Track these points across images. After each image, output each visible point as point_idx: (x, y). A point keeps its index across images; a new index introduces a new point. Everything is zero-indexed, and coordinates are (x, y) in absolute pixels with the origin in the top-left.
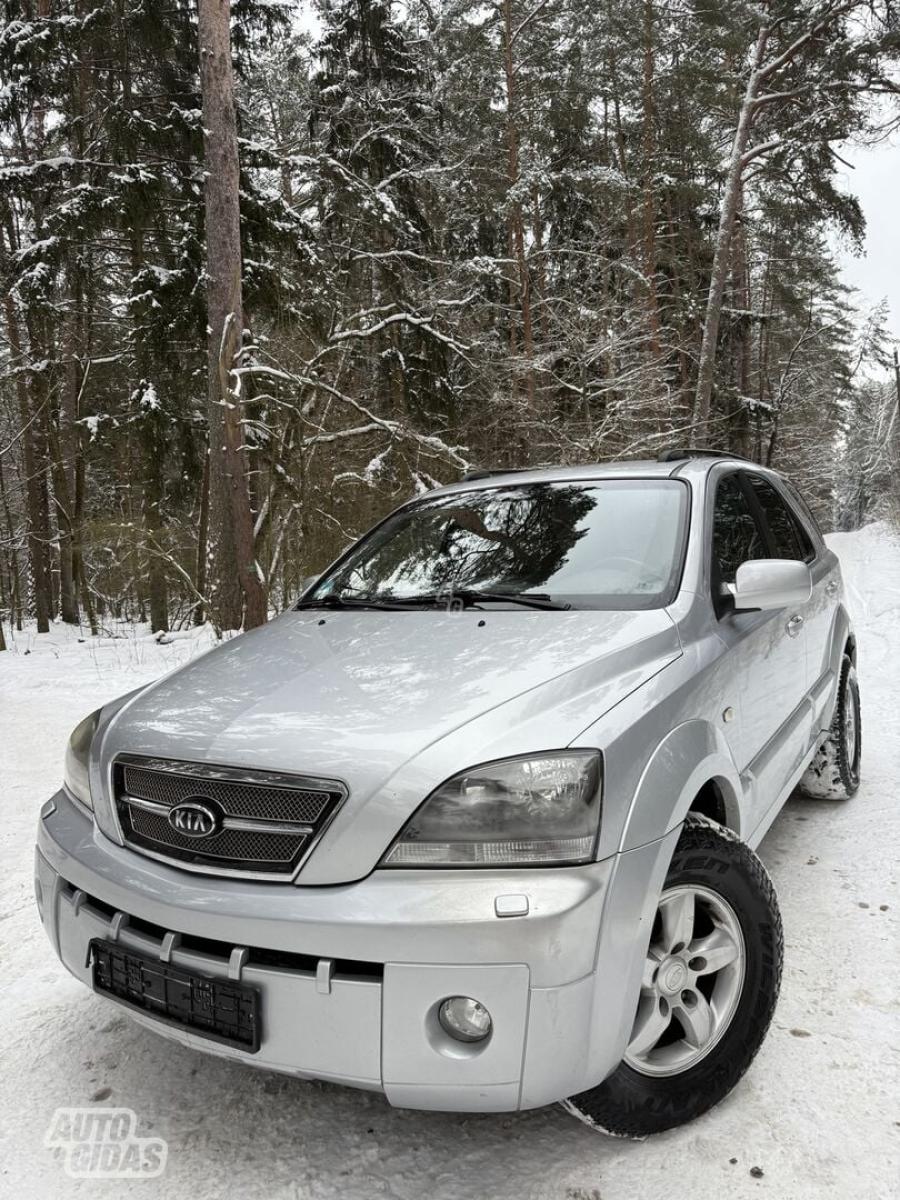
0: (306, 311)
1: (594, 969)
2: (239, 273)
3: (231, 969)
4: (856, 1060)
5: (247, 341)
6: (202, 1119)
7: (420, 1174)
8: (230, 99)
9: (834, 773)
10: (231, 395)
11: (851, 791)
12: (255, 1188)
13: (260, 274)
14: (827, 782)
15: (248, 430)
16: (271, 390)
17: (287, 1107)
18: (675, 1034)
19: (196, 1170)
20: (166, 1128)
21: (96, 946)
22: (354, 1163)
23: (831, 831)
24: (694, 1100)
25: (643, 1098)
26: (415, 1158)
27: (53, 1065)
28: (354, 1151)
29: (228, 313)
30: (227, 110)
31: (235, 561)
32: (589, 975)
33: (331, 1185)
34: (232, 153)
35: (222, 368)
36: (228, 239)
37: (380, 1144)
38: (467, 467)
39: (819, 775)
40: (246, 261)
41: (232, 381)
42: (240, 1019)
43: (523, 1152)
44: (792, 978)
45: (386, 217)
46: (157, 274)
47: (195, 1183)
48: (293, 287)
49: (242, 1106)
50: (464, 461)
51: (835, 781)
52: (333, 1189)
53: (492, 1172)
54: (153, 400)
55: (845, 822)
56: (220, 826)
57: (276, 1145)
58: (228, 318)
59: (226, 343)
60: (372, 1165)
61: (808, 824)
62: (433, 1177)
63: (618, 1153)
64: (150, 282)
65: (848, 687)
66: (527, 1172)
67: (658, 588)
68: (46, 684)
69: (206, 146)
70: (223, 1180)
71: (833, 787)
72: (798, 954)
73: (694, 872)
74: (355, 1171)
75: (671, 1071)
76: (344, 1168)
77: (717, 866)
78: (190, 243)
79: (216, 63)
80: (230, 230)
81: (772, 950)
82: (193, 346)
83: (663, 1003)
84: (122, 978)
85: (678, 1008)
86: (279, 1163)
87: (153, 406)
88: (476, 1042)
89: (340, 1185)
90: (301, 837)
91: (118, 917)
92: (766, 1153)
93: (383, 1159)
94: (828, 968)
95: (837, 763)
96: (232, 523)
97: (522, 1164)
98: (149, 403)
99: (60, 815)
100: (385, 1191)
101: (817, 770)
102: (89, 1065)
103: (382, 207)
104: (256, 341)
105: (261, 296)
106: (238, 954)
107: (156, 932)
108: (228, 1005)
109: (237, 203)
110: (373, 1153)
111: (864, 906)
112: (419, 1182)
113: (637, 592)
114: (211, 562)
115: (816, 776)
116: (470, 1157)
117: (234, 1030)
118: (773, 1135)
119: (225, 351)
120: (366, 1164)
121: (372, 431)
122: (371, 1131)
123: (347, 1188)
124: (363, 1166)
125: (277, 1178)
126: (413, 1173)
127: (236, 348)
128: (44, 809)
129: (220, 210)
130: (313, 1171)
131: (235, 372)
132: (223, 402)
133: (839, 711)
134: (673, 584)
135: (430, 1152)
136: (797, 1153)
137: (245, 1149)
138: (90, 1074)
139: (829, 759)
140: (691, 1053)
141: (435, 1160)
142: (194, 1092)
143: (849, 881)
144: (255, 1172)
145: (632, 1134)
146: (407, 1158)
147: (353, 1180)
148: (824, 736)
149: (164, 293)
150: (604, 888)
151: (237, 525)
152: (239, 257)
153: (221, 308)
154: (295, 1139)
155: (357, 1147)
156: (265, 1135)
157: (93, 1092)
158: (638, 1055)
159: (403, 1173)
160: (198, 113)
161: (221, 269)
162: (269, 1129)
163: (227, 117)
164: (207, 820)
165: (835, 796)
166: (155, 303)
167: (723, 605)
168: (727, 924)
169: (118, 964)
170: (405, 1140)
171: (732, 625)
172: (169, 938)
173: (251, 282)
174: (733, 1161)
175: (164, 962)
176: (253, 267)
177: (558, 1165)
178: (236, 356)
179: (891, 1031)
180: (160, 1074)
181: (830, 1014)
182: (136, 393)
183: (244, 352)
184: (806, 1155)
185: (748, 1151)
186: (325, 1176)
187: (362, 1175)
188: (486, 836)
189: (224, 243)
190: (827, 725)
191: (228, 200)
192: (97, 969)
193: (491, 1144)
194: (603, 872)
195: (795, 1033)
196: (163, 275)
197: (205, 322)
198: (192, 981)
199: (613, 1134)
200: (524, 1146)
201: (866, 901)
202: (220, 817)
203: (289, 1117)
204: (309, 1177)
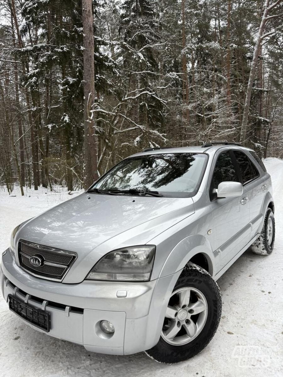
0: (115, 91)
1: (148, 314)
2: (94, 79)
3: (42, 307)
4: (246, 343)
5: (96, 101)
6: (43, 348)
7: (100, 370)
8: (91, 24)
9: (263, 247)
10: (89, 119)
11: (269, 252)
12: (52, 371)
13: (101, 80)
14: (260, 249)
15: (97, 129)
16: (104, 117)
17: (67, 346)
18: (183, 333)
19: (37, 364)
20: (32, 350)
21: (10, 297)
22: (82, 365)
23: (260, 266)
24: (187, 354)
25: (170, 352)
26: (100, 365)
27: (6, 328)
28: (83, 362)
29: (90, 92)
30: (90, 28)
31: (91, 170)
32: (146, 316)
33: (74, 371)
34: (92, 42)
35: (88, 110)
36: (90, 69)
37: (91, 360)
38: (165, 140)
39: (258, 247)
40: (97, 76)
41: (90, 114)
42: (45, 322)
43: (133, 366)
44: (233, 314)
45: (141, 61)
46: (69, 80)
47: (35, 367)
48: (111, 83)
49: (54, 345)
50: (165, 138)
51: (263, 249)
52: (74, 373)
53: (122, 371)
54: (67, 120)
55: (266, 262)
56: (42, 264)
57: (61, 358)
58: (90, 94)
59: (89, 102)
60: (87, 366)
61: (253, 262)
62: (104, 371)
63: (162, 368)
64: (67, 83)
65: (269, 219)
66: (133, 372)
67: (192, 191)
68: (33, 207)
69: (84, 39)
70: (43, 368)
71: (262, 251)
72: (237, 306)
73: (189, 283)
74: (82, 368)
75: (181, 344)
76: (79, 366)
77: (198, 282)
78: (79, 70)
79: (87, 13)
80: (91, 66)
81: (217, 308)
82: (80, 103)
83: (179, 323)
84: (16, 306)
85: (184, 325)
86: (60, 363)
87: (67, 121)
88: (110, 334)
89: (76, 372)
90: (65, 269)
91: (16, 288)
92: (209, 372)
93: (91, 365)
94: (245, 312)
95: (264, 244)
96: (91, 159)
97: (132, 369)
98: (66, 121)
99: (7, 255)
100: (89, 374)
101: (257, 246)
102: (16, 328)
103: (139, 58)
104: (99, 101)
105: (101, 87)
106: (45, 302)
107: (24, 294)
108: (42, 317)
109: (93, 57)
110: (88, 362)
111: (263, 292)
112: (100, 373)
113: (185, 191)
114: (84, 170)
115: (257, 247)
116: (117, 366)
117: (43, 325)
118: (212, 366)
119: (88, 104)
120: (85, 366)
121: (136, 129)
122: (89, 356)
123: (78, 372)
124: (84, 366)
125: (59, 368)
126: (98, 370)
127: (93, 103)
128: (3, 253)
129: (88, 60)
130: (70, 367)
131: (91, 111)
132: (88, 121)
133: (265, 227)
134: (197, 189)
135: (105, 364)
136: (218, 372)
137: (52, 358)
138: (15, 332)
139: (261, 242)
140: (188, 339)
141: (106, 366)
142: (43, 339)
143: (261, 283)
144: (53, 366)
145: (167, 363)
146: (98, 365)
147: (80, 370)
148: (259, 235)
149: (71, 86)
150: (152, 290)
151: (92, 159)
152: (94, 75)
153: (88, 91)
154: (67, 357)
155: (84, 360)
156: (59, 354)
157: (15, 337)
158: (169, 339)
159: (95, 370)
160: (82, 29)
161: (88, 78)
162: (61, 352)
163: (90, 30)
164: (39, 261)
165: (263, 254)
166: (68, 89)
167: (213, 197)
168: (202, 299)
169: (15, 302)
170: (99, 359)
171: (216, 202)
172: (28, 296)
173: (98, 82)
174: (197, 374)
175: (25, 303)
176: (98, 77)
177: (143, 371)
178: (92, 106)
179: (260, 334)
180: (35, 333)
181: (242, 327)
182: (62, 117)
183: (94, 105)
184: (221, 373)
185: (203, 371)
186: (73, 369)
187: (84, 369)
188: (117, 271)
189: (89, 70)
190: (260, 232)
191: (90, 57)
192: (10, 303)
193: (124, 362)
194: (152, 284)
195: (229, 333)
196: (71, 80)
197: (83, 95)
198: (33, 310)
199: (160, 362)
200: (134, 364)
201: (264, 290)
202: (43, 261)
203: (67, 349)
204: (68, 368)
